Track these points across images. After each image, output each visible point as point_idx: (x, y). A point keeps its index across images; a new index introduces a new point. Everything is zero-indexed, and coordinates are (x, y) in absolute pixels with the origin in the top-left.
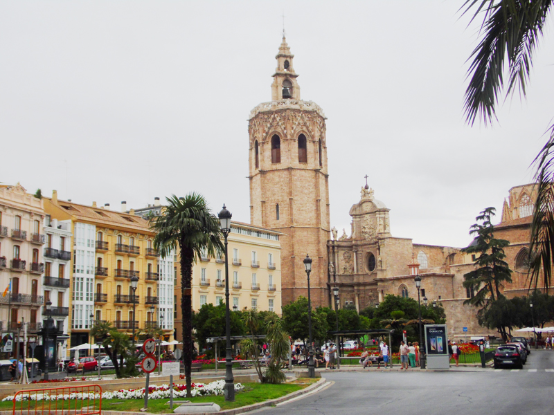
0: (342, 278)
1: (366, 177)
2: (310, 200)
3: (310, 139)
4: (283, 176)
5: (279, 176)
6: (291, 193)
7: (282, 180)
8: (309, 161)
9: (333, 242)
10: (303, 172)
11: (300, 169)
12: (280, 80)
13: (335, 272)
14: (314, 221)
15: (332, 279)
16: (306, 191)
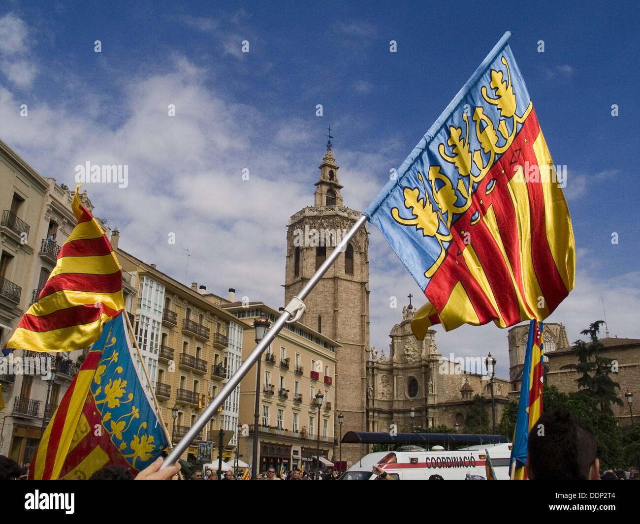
0: (380, 403)
1: (410, 296)
2: (355, 314)
3: (357, 250)
4: (328, 285)
5: (324, 286)
6: (335, 305)
7: (326, 290)
8: (355, 272)
9: (373, 363)
10: (349, 284)
11: (346, 280)
12: (325, 188)
13: (373, 397)
14: (358, 338)
15: (371, 403)
16: (351, 305)
